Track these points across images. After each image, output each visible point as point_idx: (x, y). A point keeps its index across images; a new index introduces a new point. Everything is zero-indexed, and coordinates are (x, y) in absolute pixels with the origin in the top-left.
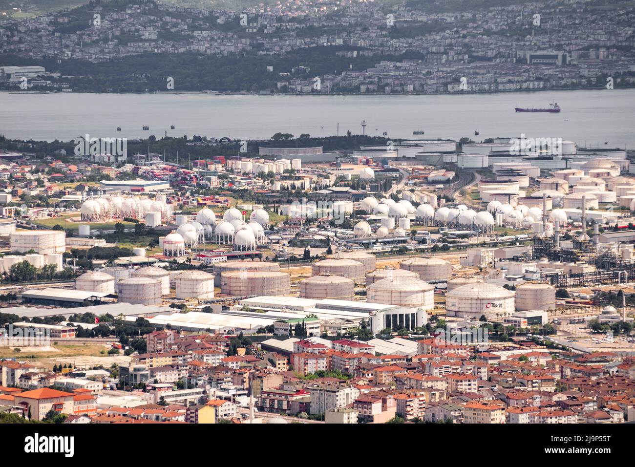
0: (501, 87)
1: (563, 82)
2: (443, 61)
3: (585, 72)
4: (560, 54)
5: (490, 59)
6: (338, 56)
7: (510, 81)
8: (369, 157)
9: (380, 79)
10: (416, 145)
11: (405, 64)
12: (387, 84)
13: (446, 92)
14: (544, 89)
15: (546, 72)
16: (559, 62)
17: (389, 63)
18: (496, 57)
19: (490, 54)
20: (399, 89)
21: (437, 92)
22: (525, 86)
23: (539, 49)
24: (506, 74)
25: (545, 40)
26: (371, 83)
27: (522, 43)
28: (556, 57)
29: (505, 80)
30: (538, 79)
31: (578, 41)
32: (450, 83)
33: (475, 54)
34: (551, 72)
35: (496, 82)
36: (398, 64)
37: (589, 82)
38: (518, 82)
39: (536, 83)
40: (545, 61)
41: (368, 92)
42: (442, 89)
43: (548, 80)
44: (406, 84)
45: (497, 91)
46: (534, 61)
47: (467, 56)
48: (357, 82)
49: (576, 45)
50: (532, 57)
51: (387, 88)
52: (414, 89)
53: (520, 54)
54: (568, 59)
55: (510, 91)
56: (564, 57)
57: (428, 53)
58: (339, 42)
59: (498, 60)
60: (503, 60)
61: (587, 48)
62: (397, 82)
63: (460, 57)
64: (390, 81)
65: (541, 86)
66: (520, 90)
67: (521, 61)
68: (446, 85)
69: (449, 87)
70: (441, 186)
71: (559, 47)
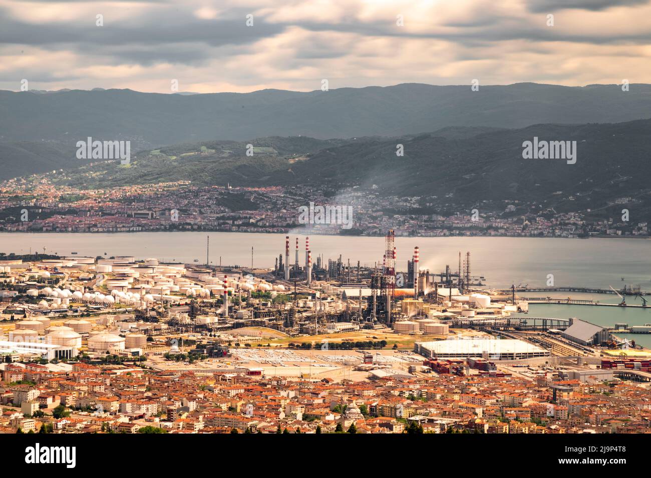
0: (119, 230)
1: (152, 228)
2: (88, 215)
3: (163, 223)
4: (150, 213)
5: (113, 215)
7: (123, 227)
8: (47, 266)
9: (53, 224)
10: (73, 260)
11: (67, 217)
12: (58, 227)
13: (89, 232)
14: (142, 231)
15: (143, 222)
16: (150, 217)
17: (58, 216)
18: (116, 214)
19: (113, 212)
20: (64, 230)
21: (84, 232)
22: (131, 229)
23: (139, 210)
24: (122, 223)
25: (142, 205)
26: (49, 226)
27: (130, 207)
28: (148, 214)
29: (121, 226)
30: (139, 226)
31: (160, 206)
32: (92, 227)
33: (105, 212)
34: (145, 222)
35: (116, 227)
36: (63, 216)
37: (165, 228)
38: (128, 227)
39: (138, 228)
40: (142, 216)
41: (47, 231)
42: (87, 230)
43: (144, 226)
44: (68, 227)
45: (117, 232)
46: (136, 216)
47: (100, 213)
48: (41, 225)
49: (159, 208)
50: (135, 214)
51: (57, 229)
52: (72, 230)
53: (129, 212)
54: (154, 215)
55: (124, 232)
56: (152, 214)
57: (80, 211)
58: (32, 204)
59: (117, 215)
60: (120, 215)
61: (164, 210)
62: (63, 226)
63: (97, 213)
64: (59, 225)
65: (140, 229)
66: (129, 231)
67: (130, 216)
68: (89, 228)
69: (91, 229)
70: (86, 282)
71: (150, 209)
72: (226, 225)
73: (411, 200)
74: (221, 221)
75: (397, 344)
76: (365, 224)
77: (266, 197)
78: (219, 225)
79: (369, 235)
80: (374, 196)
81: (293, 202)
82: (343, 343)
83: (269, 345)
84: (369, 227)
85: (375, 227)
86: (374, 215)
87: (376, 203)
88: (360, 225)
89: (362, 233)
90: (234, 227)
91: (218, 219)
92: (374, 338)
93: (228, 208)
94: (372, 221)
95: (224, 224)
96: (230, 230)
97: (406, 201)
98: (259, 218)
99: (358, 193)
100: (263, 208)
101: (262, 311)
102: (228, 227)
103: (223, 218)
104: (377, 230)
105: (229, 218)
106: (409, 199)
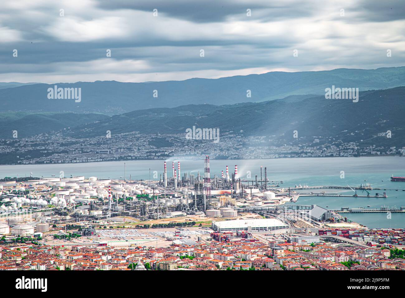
0: (89, 161)
1: (108, 159)
2: (74, 153)
3: (115, 156)
5: (88, 152)
6: (40, 152)
7: (92, 159)
8: (26, 184)
9: (51, 159)
10: (46, 180)
11: (62, 155)
12: (53, 161)
13: (71, 163)
14: (102, 161)
15: (103, 156)
16: (108, 153)
17: (56, 154)
18: (90, 152)
19: (88, 151)
20: (57, 162)
21: (68, 163)
22: (96, 160)
23: (104, 149)
24: (91, 157)
25: (106, 146)
26: (48, 160)
27: (99, 147)
28: (107, 151)
29: (90, 158)
30: (101, 158)
31: (115, 147)
32: (73, 160)
33: (84, 151)
34: (105, 156)
35: (87, 159)
36: (59, 154)
37: (116, 159)
38: (94, 159)
39: (100, 159)
40: (104, 153)
41: (47, 163)
42: (70, 162)
43: (104, 159)
44: (59, 161)
45: (88, 162)
46: (101, 153)
47: (81, 152)
48: (44, 160)
49: (115, 148)
50: (100, 151)
51: (53, 162)
52: (61, 162)
53: (97, 151)
54: (111, 152)
55: (92, 162)
56: (110, 151)
57: (70, 151)
58: (44, 148)
59: (90, 153)
60: (92, 152)
61: (118, 149)
62: (56, 160)
63: (79, 152)
64: (54, 160)
65: (101, 160)
66: (95, 161)
67: (97, 153)
68: (71, 160)
69: (72, 161)
70: (46, 192)
71: (110, 148)
72: (151, 156)
73: (261, 138)
74: (149, 154)
75: (202, 224)
76: (231, 153)
77: (179, 139)
78: (147, 156)
79: (231, 159)
80: (240, 137)
81: (193, 142)
82: (169, 224)
83: (124, 227)
84: (232, 155)
85: (236, 154)
86: (237, 147)
87: (241, 140)
88: (228, 153)
89: (228, 158)
90: (155, 157)
91: (147, 152)
92: (190, 220)
93: (155, 146)
94: (235, 151)
95: (150, 155)
96: (153, 159)
97: (257, 139)
98: (170, 151)
99: (231, 135)
100: (176, 145)
101: (131, 206)
102: (152, 157)
103: (150, 152)
104: (237, 156)
105: (153, 152)
106: (260, 137)
